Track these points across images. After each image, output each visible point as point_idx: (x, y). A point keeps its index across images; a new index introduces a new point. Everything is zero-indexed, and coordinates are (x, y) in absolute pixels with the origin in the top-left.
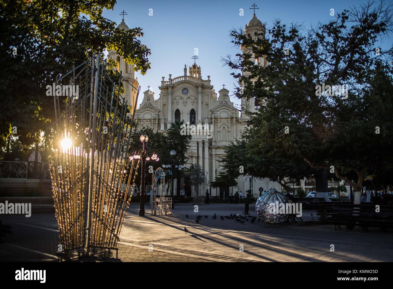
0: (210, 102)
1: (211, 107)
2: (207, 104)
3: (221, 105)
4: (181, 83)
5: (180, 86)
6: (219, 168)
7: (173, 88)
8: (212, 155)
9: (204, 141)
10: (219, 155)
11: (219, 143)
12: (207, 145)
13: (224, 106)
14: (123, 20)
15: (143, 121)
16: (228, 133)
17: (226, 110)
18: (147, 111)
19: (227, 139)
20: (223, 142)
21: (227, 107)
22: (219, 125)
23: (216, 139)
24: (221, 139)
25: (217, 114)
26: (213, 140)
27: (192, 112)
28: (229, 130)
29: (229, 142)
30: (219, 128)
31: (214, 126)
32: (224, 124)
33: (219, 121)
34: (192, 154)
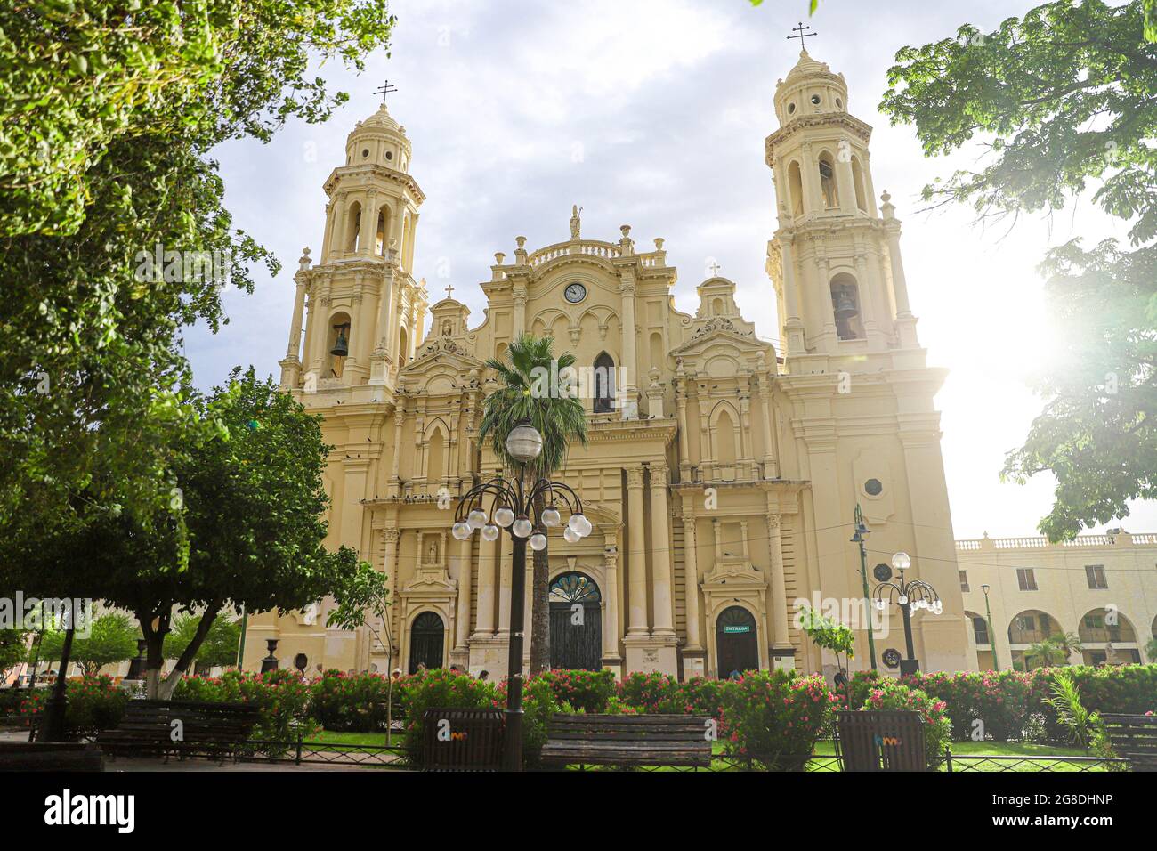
0: (666, 326)
1: (673, 342)
2: (655, 334)
3: (710, 335)
4: (559, 263)
5: (556, 276)
6: (714, 572)
7: (533, 282)
8: (683, 523)
9: (648, 466)
10: (710, 523)
11: (707, 472)
12: (660, 480)
13: (722, 336)
14: (383, 106)
15: (423, 403)
16: (741, 433)
17: (728, 352)
18: (441, 370)
19: (739, 456)
20: (723, 470)
21: (731, 339)
22: (704, 405)
23: (694, 461)
24: (716, 459)
25: (694, 365)
26: (684, 462)
27: (601, 364)
28: (745, 424)
29: (748, 469)
30: (703, 415)
31: (686, 409)
32: (723, 400)
33: (701, 391)
34: (602, 518)
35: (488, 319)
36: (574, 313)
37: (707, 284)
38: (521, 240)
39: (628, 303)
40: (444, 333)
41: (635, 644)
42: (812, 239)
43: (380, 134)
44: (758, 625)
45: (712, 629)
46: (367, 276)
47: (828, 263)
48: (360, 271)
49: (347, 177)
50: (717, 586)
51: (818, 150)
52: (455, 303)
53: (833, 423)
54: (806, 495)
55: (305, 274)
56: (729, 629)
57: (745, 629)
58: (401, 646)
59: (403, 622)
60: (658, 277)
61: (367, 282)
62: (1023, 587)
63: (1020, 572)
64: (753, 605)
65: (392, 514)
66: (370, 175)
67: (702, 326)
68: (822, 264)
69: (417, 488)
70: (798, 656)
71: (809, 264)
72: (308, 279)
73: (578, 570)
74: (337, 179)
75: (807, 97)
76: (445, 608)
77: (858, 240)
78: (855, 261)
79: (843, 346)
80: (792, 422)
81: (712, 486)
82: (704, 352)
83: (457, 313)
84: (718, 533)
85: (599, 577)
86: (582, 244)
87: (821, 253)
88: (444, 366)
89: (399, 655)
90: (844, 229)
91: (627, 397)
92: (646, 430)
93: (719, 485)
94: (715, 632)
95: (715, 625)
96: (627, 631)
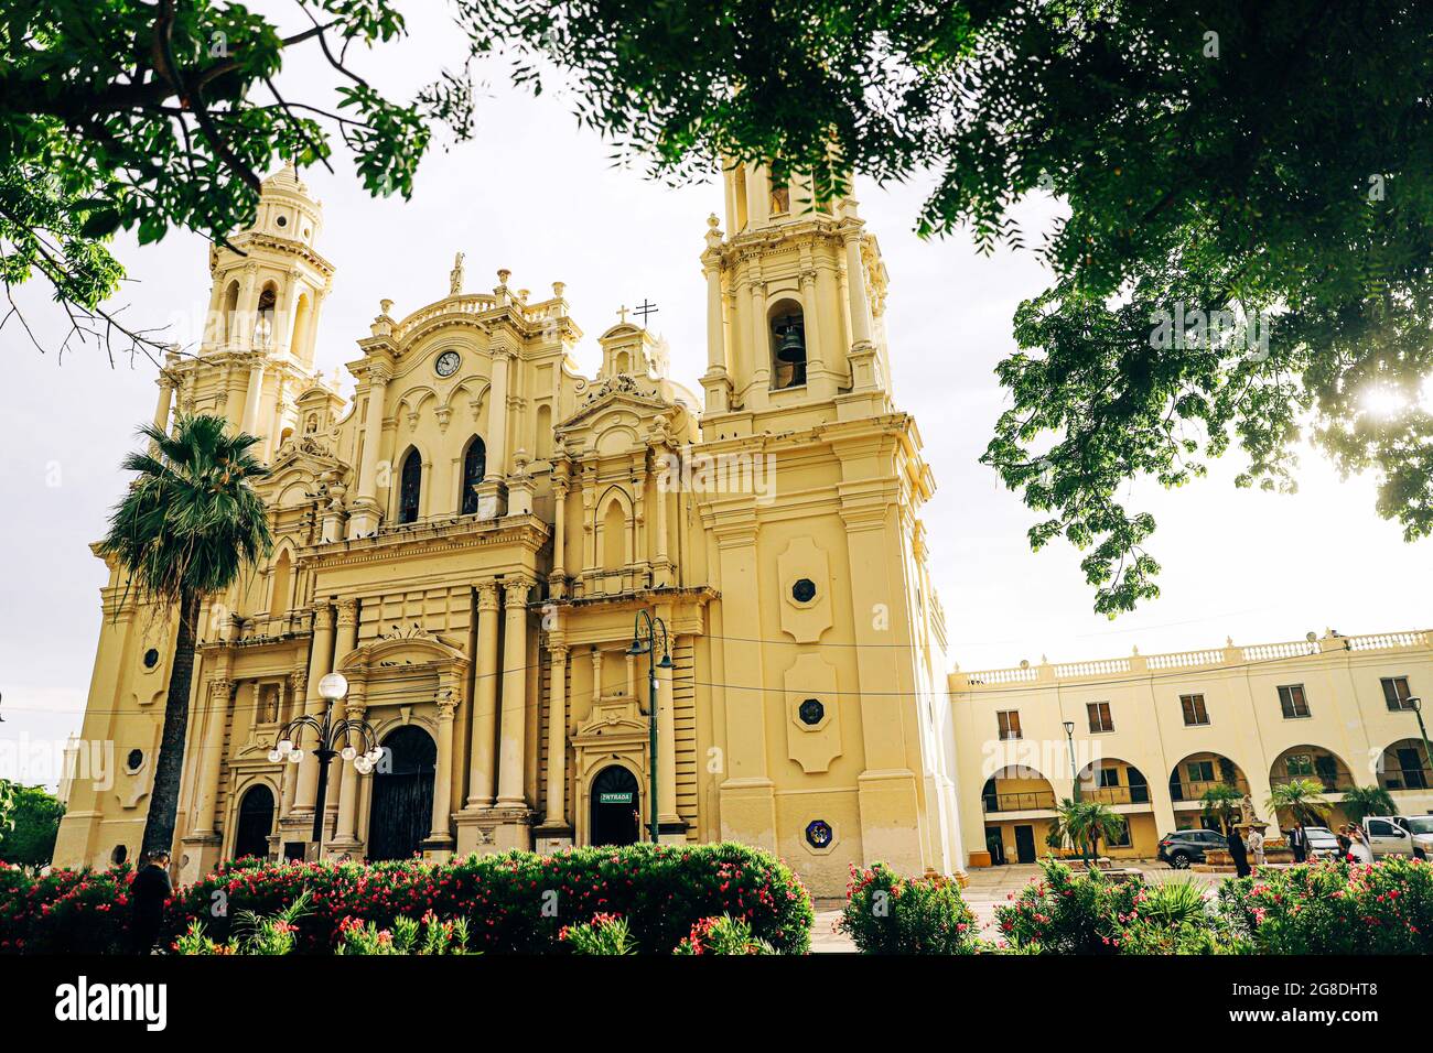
0: (556, 395)
1: (561, 414)
2: (544, 406)
3: (605, 400)
4: (429, 328)
5: (428, 344)
6: (589, 720)
7: (399, 356)
8: (550, 654)
9: (500, 581)
10: (588, 652)
11: (588, 583)
12: (517, 597)
13: (619, 401)
15: (272, 519)
16: (634, 528)
17: (626, 420)
18: (296, 477)
19: (629, 560)
20: (607, 580)
21: (629, 403)
22: (588, 494)
23: (574, 570)
24: (600, 564)
25: (583, 443)
26: (555, 573)
27: (475, 451)
28: (638, 516)
29: (638, 577)
30: (588, 508)
31: (566, 501)
32: (614, 486)
33: (588, 476)
34: (436, 652)
35: (355, 408)
36: (443, 389)
37: (610, 334)
38: (386, 304)
39: (499, 371)
40: (308, 430)
41: (469, 820)
42: (745, 259)
44: (641, 791)
45: (583, 797)
46: (235, 369)
47: (765, 287)
48: (224, 364)
50: (589, 738)
52: (322, 392)
54: (714, 607)
55: (169, 374)
56: (606, 798)
57: (626, 797)
58: (225, 835)
59: (230, 799)
61: (234, 377)
62: (1189, 721)
63: (1185, 700)
64: (636, 764)
65: (223, 662)
66: (249, 246)
67: (596, 391)
68: (757, 290)
69: (258, 626)
70: (693, 833)
71: (742, 293)
72: (173, 379)
73: (414, 722)
74: (216, 256)
76: (276, 778)
77: (805, 252)
78: (801, 281)
79: (775, 398)
80: (699, 508)
81: (585, 602)
82: (595, 424)
83: (324, 404)
84: (597, 666)
85: (437, 731)
86: (460, 300)
87: (755, 276)
88: (300, 471)
89: (221, 843)
90: (785, 240)
91: (483, 491)
92: (498, 532)
93: (592, 601)
94: (587, 802)
95: (587, 792)
96: (465, 803)
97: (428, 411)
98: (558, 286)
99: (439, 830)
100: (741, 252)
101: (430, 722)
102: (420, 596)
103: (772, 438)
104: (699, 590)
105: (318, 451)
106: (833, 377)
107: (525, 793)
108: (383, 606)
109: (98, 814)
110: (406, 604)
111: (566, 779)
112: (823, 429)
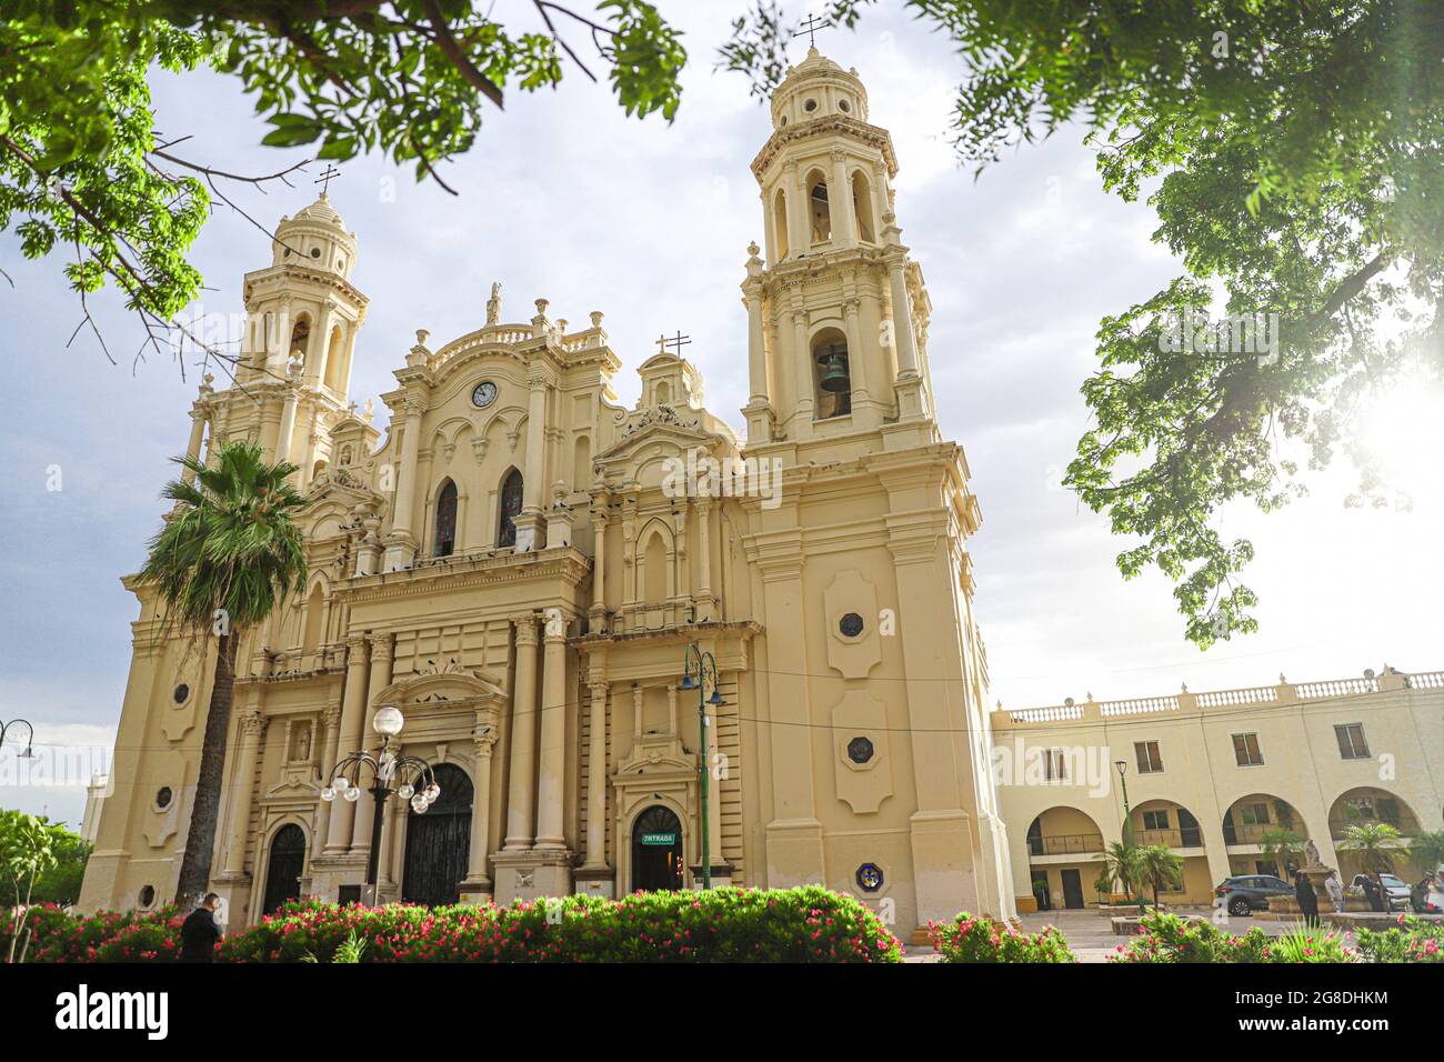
0: (594, 425)
1: (600, 445)
2: (582, 437)
3: (645, 431)
4: (466, 358)
5: (464, 375)
6: (630, 758)
7: (435, 387)
8: (590, 690)
9: (539, 615)
10: (629, 688)
11: (629, 618)
12: (555, 629)
13: (660, 431)
14: (323, 196)
15: (309, 552)
16: (675, 561)
17: (666, 452)
18: (330, 509)
19: (670, 594)
20: (649, 614)
21: (671, 434)
22: (628, 527)
23: (613, 605)
24: (641, 599)
25: (622, 474)
26: (596, 607)
27: (512, 483)
28: (680, 548)
29: (681, 611)
30: (628, 541)
31: (606, 534)
32: (655, 518)
33: (628, 508)
34: (474, 689)
35: (390, 439)
36: (480, 421)
37: (649, 364)
38: (422, 334)
39: (538, 402)
40: (342, 463)
41: (507, 862)
42: (787, 288)
43: (305, 228)
44: (684, 832)
45: (624, 839)
46: (268, 401)
47: (807, 316)
48: (258, 396)
49: (259, 284)
50: (631, 777)
51: (805, 169)
52: (356, 424)
53: (798, 537)
54: (758, 642)
55: (202, 406)
56: (649, 839)
57: (668, 839)
58: (255, 876)
59: (260, 840)
60: (587, 363)
61: (267, 409)
64: (680, 803)
65: (254, 698)
66: (283, 278)
67: (635, 422)
68: (799, 319)
69: (291, 661)
70: (738, 876)
71: (784, 321)
72: (206, 410)
73: (450, 760)
74: (250, 287)
75: (801, 102)
76: (308, 817)
77: (848, 280)
78: (844, 310)
79: (820, 428)
80: (743, 540)
81: (626, 637)
82: (635, 455)
83: (358, 436)
84: (638, 703)
85: (474, 771)
86: (498, 330)
87: (798, 305)
88: (334, 504)
89: (251, 884)
90: (828, 268)
91: (521, 524)
92: (537, 565)
93: (633, 636)
94: (628, 843)
95: (628, 833)
96: (503, 844)
97: (464, 442)
98: (596, 316)
99: (476, 873)
100: (783, 280)
101: (467, 759)
102: (457, 631)
103: (817, 469)
104: (744, 624)
105: (352, 483)
106: (879, 407)
107: (565, 834)
108: (418, 641)
109: (126, 853)
110: (442, 639)
111: (607, 820)
112: (869, 460)
